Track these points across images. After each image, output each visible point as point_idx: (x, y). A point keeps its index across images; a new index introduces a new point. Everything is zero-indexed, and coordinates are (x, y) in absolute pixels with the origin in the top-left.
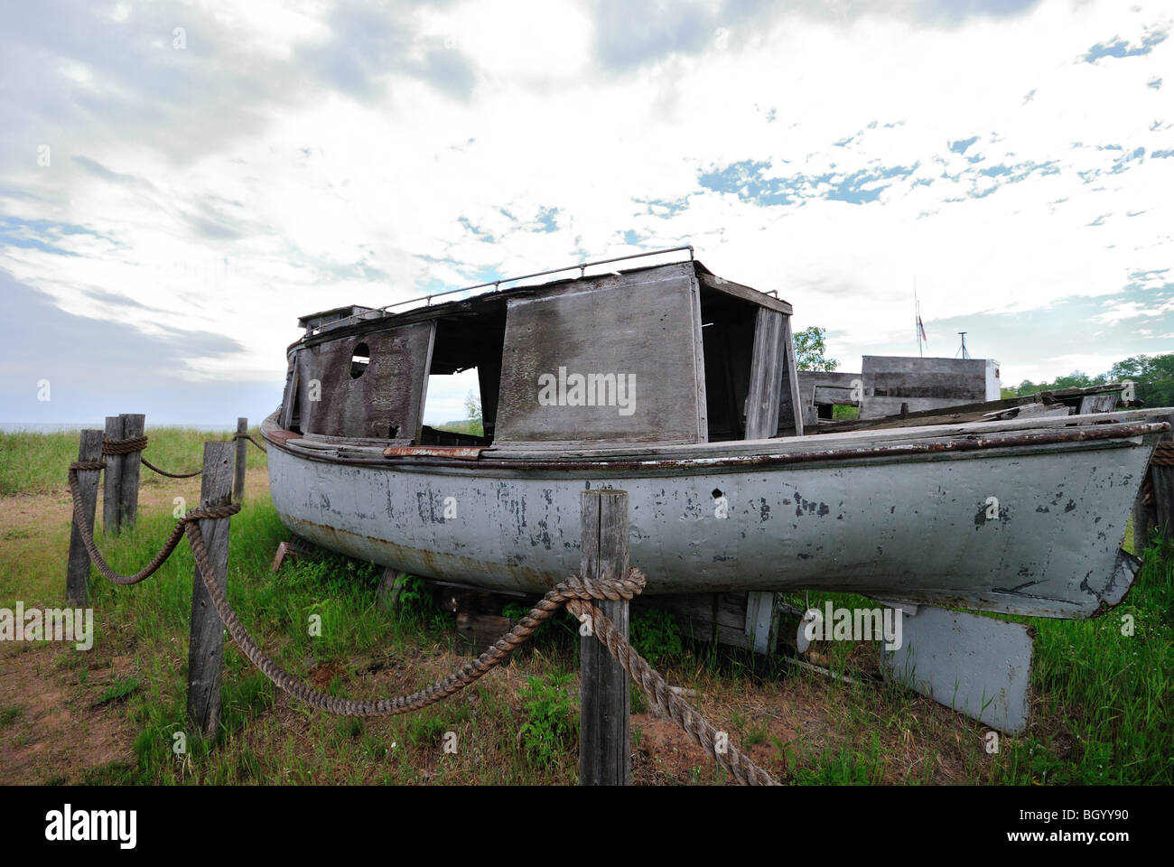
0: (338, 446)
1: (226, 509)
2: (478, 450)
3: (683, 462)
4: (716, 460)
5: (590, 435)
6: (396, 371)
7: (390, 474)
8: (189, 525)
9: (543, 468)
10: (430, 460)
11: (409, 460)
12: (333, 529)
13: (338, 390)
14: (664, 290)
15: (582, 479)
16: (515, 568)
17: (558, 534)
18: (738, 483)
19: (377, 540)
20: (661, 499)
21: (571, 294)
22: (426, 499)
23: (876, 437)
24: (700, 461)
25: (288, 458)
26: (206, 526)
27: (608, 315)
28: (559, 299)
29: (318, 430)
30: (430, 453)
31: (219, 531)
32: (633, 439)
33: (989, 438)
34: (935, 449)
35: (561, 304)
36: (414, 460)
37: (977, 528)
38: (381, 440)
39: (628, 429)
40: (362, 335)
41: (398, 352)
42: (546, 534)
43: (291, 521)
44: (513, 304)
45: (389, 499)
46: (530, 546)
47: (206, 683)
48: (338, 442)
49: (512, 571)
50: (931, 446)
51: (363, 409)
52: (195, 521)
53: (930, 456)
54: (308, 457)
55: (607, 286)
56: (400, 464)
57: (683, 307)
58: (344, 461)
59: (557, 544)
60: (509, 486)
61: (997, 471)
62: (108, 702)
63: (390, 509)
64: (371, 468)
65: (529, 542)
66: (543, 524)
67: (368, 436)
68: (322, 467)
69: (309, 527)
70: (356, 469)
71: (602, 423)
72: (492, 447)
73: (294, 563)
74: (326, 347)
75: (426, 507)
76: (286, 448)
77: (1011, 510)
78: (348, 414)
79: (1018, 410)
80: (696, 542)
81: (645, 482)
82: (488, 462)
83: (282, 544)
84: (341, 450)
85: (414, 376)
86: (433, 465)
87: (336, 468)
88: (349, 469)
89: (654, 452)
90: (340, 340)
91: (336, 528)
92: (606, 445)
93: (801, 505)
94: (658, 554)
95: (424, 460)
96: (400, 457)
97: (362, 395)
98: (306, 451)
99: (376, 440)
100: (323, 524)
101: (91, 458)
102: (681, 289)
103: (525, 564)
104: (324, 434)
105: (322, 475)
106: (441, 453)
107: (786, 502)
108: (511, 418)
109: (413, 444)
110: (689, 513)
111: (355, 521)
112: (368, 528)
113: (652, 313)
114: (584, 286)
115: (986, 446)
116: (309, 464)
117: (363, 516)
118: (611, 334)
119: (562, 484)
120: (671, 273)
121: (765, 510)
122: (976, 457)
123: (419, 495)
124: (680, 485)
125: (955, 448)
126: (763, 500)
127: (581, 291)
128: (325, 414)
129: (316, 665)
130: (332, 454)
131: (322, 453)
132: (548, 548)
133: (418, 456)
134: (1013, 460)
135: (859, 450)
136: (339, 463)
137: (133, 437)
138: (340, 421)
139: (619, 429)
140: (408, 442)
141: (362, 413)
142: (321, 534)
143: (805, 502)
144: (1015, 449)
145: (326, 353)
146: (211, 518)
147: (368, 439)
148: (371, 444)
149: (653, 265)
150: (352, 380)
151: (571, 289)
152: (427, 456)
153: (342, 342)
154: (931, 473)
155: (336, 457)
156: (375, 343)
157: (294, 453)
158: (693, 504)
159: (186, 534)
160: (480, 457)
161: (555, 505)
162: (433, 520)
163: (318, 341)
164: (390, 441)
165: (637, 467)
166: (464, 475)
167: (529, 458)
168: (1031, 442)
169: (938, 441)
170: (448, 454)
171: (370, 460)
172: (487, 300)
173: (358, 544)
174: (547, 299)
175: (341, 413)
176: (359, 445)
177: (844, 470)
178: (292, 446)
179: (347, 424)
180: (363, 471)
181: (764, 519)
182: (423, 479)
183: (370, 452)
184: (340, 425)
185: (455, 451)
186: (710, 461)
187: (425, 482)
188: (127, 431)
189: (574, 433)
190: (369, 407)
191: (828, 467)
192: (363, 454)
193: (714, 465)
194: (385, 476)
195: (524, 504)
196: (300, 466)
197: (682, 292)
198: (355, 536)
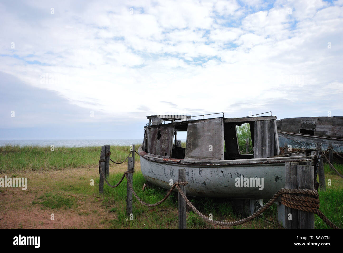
0: (154, 157)
1: (132, 171)
2: (180, 160)
3: (214, 164)
4: (220, 164)
5: (202, 157)
6: (167, 139)
7: (165, 165)
8: (126, 174)
9: (191, 165)
10: (171, 162)
11: (167, 162)
12: (154, 178)
13: (155, 142)
14: (216, 124)
15: (198, 167)
16: (189, 188)
17: (195, 180)
18: (226, 169)
19: (163, 181)
20: (212, 172)
21: (199, 123)
22: (171, 171)
23: (250, 160)
24: (217, 164)
25: (144, 159)
26: (129, 174)
27: (206, 129)
28: (198, 124)
29: (151, 153)
30: (171, 160)
31: (131, 175)
32: (209, 159)
33: (272, 161)
34: (261, 163)
35: (198, 125)
36: (168, 162)
37: (276, 182)
38: (163, 156)
39: (208, 156)
40: (159, 128)
41: (167, 134)
42: (193, 180)
43: (146, 177)
44: (189, 124)
45: (165, 171)
46: (190, 183)
47: (130, 206)
48: (155, 156)
49: (189, 189)
50: (260, 163)
51: (160, 148)
52: (127, 173)
53: (261, 165)
54: (148, 160)
55: (206, 122)
56: (166, 163)
57: (219, 129)
58: (156, 161)
59: (195, 182)
60: (186, 169)
61: (276, 169)
62: (112, 211)
63: (165, 174)
64: (161, 163)
65: (190, 182)
66: (192, 177)
67: (161, 155)
68: (151, 162)
69: (149, 178)
70: (158, 163)
71: (204, 155)
72: (184, 159)
73: (147, 188)
74: (152, 129)
75: (172, 173)
76: (144, 157)
77: (282, 178)
78: (157, 149)
79: (291, 154)
80: (220, 182)
81: (209, 169)
82: (181, 163)
83: (144, 184)
84: (155, 158)
85: (170, 141)
86: (171, 163)
87: (154, 163)
88: (157, 163)
89: (210, 162)
90: (155, 128)
91: (155, 179)
92: (204, 160)
93: (238, 175)
94: (213, 185)
95: (170, 162)
96: (166, 161)
97: (160, 144)
98: (148, 158)
99: (162, 156)
100: (152, 177)
101: (103, 159)
102: (219, 124)
103: (190, 187)
104: (152, 154)
105: (152, 165)
106: (173, 160)
107: (235, 174)
108: (188, 153)
109: (170, 158)
110: (217, 176)
111: (159, 176)
112: (161, 178)
113: (214, 129)
114: (202, 121)
115: (271, 163)
116: (149, 162)
117: (160, 175)
118: (206, 134)
119: (195, 168)
120: (217, 120)
121: (231, 175)
122: (270, 166)
123: (170, 170)
124: (215, 169)
125: (265, 163)
126: (231, 173)
127: (201, 122)
128: (152, 148)
129: (150, 209)
130: (153, 160)
131: (151, 159)
132: (194, 183)
133: (169, 161)
134: (279, 166)
135: (246, 163)
136: (155, 162)
137: (108, 152)
138: (155, 151)
139: (207, 156)
140: (168, 157)
141: (160, 149)
142: (152, 180)
143: (239, 174)
144: (277, 164)
145: (152, 131)
146: (130, 173)
147: (161, 156)
148: (161, 157)
149: (214, 118)
150: (157, 140)
151: (200, 122)
152: (170, 161)
153: (156, 129)
154: (263, 169)
155: (154, 160)
156: (162, 130)
157: (145, 158)
158: (218, 174)
159: (125, 176)
160: (180, 162)
161: (194, 173)
162: (173, 176)
163: (150, 128)
164: (165, 157)
165: (206, 165)
166: (177, 166)
167: (188, 162)
168: (280, 162)
169: (261, 162)
170: (174, 161)
171: (160, 161)
172: (184, 122)
173: (159, 182)
174: (195, 124)
175: (155, 148)
176: (159, 157)
177: (245, 167)
178: (145, 157)
179: (157, 152)
180: (160, 164)
181: (232, 178)
182: (170, 166)
183: (160, 159)
184: (155, 152)
185: (175, 160)
186: (219, 164)
187: (171, 167)
188: (106, 150)
189: (199, 157)
190: (161, 147)
191: (241, 167)
192: (159, 160)
193: (219, 165)
194: (164, 165)
195: (189, 173)
196: (147, 162)
197: (219, 125)
198: (159, 181)
